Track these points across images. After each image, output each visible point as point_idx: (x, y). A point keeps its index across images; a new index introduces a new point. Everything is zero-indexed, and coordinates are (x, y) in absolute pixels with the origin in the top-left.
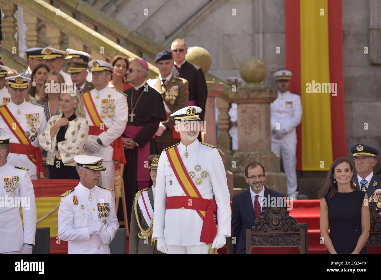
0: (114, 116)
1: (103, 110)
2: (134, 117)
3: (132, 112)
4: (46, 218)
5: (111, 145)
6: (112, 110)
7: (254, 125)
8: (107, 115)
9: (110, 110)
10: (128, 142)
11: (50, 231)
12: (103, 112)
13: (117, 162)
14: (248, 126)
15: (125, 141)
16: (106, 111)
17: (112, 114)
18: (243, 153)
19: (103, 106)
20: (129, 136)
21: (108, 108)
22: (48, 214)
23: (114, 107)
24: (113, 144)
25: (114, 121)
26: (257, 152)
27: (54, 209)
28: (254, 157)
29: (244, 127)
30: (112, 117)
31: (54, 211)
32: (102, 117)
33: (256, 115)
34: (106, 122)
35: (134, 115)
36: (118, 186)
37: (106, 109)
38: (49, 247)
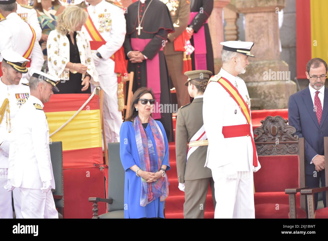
0: (112, 29)
1: (101, 24)
2: (141, 30)
3: (140, 25)
4: (58, 132)
5: (111, 58)
6: (109, 24)
7: (262, 35)
8: (104, 29)
9: (107, 24)
10: (137, 55)
11: (63, 145)
12: (100, 27)
13: (119, 76)
14: (256, 36)
15: (133, 55)
16: (103, 25)
17: (109, 28)
18: (252, 63)
19: (100, 21)
20: (137, 49)
21: (105, 22)
22: (60, 128)
23: (111, 21)
24: (113, 57)
25: (112, 34)
26: (265, 62)
27: (65, 123)
28: (262, 66)
29: (252, 36)
30: (109, 30)
31: (65, 126)
32: (100, 31)
33: (264, 24)
34: (105, 36)
35: (142, 28)
36: (121, 99)
37: (103, 23)
38: (62, 160)
